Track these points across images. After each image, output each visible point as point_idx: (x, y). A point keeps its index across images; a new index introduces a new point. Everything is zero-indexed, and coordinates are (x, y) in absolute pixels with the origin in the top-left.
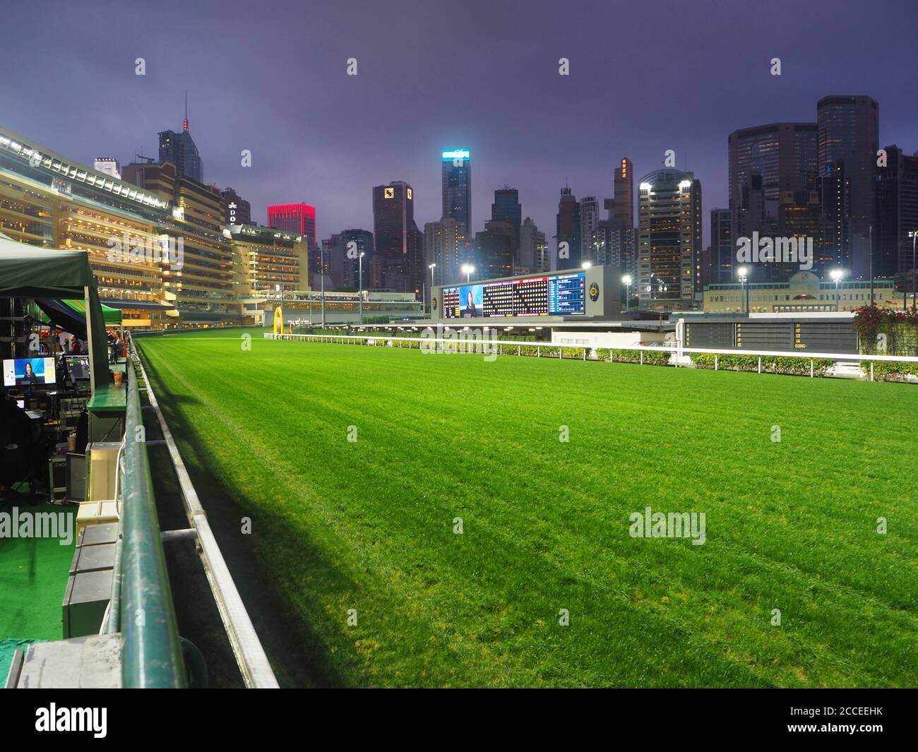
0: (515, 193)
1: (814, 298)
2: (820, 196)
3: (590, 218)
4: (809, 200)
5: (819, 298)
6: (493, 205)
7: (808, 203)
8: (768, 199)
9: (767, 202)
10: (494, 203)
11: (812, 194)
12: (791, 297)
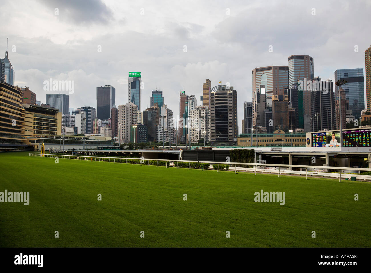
0: (161, 92)
1: (283, 141)
2: (289, 97)
3: (192, 105)
4: (284, 99)
5: (285, 141)
6: (151, 97)
7: (284, 100)
8: (268, 98)
9: (267, 100)
10: (152, 96)
11: (285, 97)
12: (274, 140)
